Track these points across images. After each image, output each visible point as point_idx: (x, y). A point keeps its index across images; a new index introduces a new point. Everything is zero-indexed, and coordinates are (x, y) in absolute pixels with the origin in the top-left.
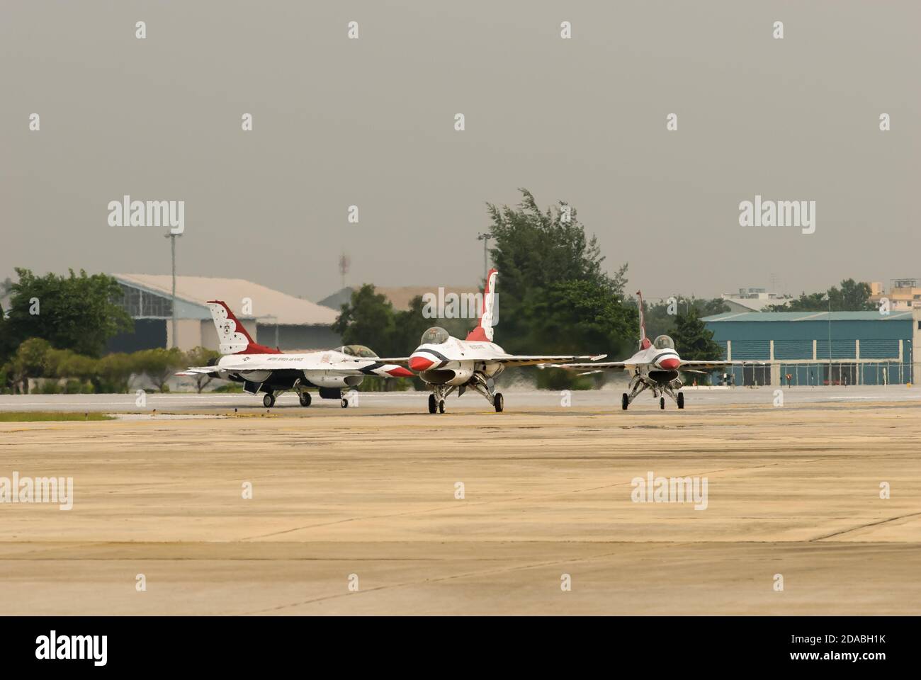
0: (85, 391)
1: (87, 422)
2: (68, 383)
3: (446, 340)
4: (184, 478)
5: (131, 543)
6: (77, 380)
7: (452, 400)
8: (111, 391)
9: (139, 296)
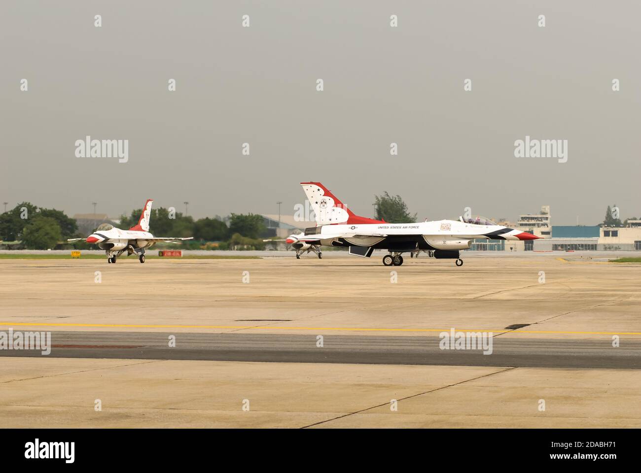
9: (269, 221)
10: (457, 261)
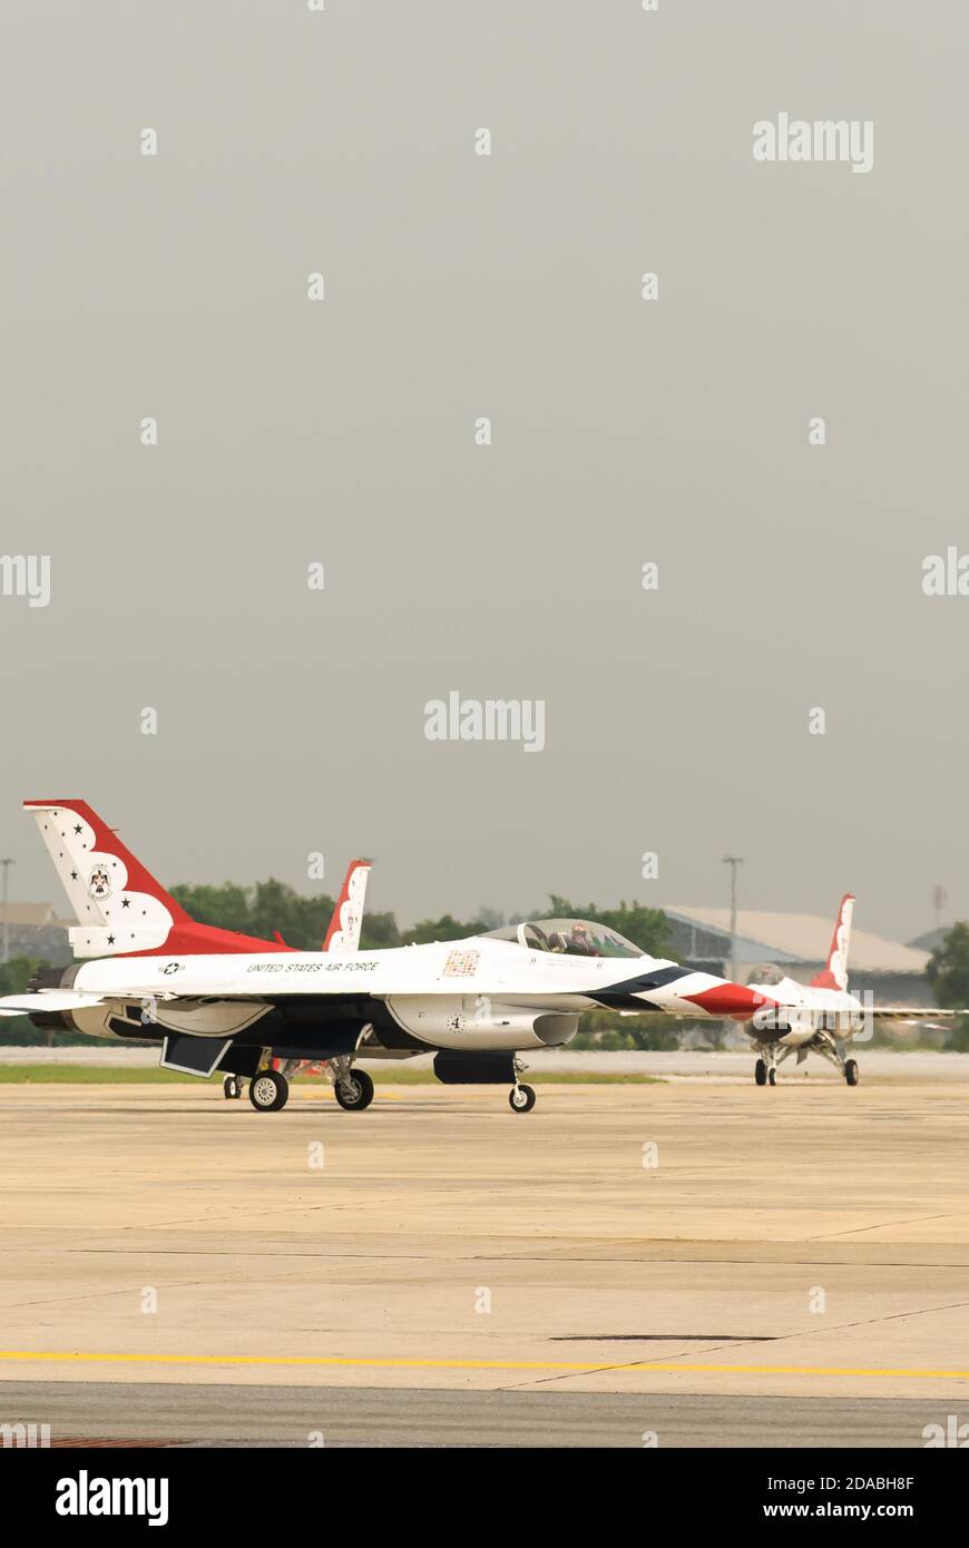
0: (625, 1047)
1: (627, 1085)
2: (603, 1038)
3: (781, 979)
4: (742, 1160)
5: (678, 1241)
6: (614, 1033)
7: (784, 1064)
8: (657, 1047)
9: (690, 934)
10: (513, 1092)
